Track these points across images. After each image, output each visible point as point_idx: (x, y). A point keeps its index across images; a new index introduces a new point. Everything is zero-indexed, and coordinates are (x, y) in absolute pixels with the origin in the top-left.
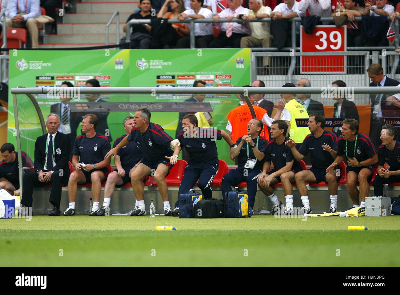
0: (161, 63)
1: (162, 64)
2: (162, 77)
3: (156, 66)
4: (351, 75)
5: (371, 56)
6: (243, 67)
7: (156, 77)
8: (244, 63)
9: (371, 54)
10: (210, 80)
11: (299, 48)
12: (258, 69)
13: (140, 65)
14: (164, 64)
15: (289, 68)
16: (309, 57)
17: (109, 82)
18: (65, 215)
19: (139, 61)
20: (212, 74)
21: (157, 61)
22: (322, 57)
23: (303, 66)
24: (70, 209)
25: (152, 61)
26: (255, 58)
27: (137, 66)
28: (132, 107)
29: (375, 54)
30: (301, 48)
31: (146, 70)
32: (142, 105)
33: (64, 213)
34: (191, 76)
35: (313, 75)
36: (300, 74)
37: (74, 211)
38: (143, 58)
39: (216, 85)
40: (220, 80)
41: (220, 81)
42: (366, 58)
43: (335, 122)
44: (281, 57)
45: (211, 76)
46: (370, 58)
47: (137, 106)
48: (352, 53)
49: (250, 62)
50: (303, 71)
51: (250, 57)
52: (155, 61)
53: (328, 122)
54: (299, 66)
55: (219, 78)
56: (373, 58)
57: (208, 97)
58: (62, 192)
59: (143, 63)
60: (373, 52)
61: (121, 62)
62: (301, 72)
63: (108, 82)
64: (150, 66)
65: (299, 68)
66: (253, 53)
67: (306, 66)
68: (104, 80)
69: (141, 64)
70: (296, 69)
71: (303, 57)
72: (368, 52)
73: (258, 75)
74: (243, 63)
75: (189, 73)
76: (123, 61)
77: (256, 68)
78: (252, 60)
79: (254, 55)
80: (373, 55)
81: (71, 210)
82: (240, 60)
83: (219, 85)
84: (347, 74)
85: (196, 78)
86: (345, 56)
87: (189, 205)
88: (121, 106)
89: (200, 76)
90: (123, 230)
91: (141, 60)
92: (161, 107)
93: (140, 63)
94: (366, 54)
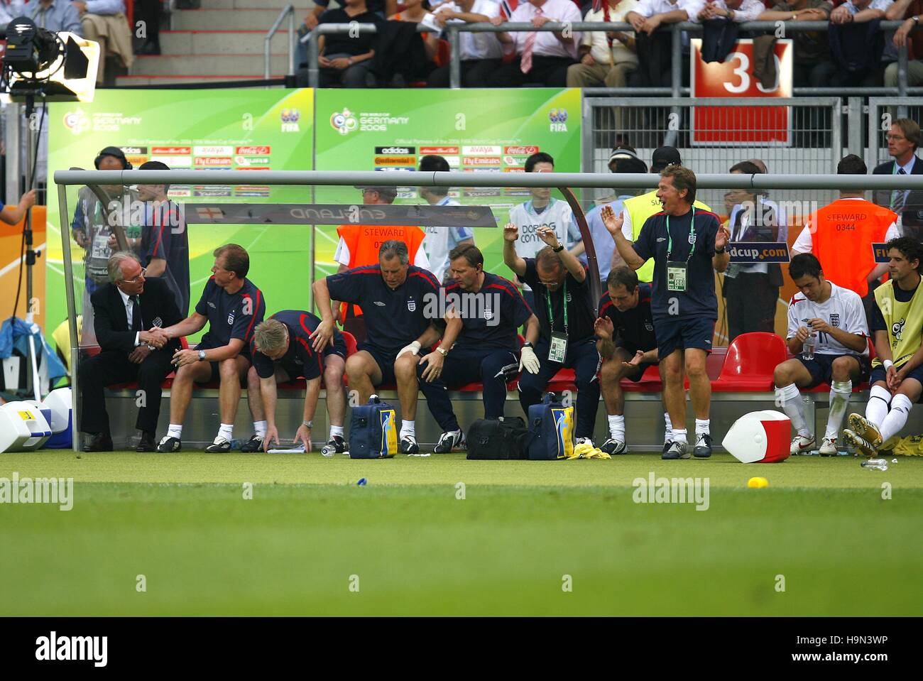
0: (385, 119)
1: (387, 120)
2: (387, 151)
3: (373, 125)
4: (801, 149)
5: (845, 107)
6: (565, 130)
7: (374, 150)
8: (566, 120)
9: (845, 103)
10: (491, 158)
11: (687, 90)
12: (598, 134)
13: (339, 123)
14: (391, 121)
15: (666, 132)
16: (710, 108)
17: (269, 161)
18: (159, 452)
19: (336, 114)
20: (497, 145)
21: (376, 114)
22: (738, 108)
23: (696, 128)
24: (169, 438)
25: (366, 114)
26: (591, 109)
27: (332, 125)
28: (319, 214)
29: (855, 103)
30: (692, 90)
31: (352, 134)
32: (340, 211)
33: (158, 448)
34: (451, 148)
35: (718, 150)
36: (689, 146)
37: (178, 443)
38: (345, 109)
39: (506, 168)
40: (514, 158)
41: (514, 160)
42: (834, 112)
43: (764, 252)
44: (647, 109)
45: (493, 147)
46: (845, 112)
47: (331, 213)
48: (804, 102)
49: (581, 118)
50: (696, 139)
51: (580, 107)
52: (371, 114)
53: (749, 250)
54: (688, 128)
55: (511, 153)
56: (850, 113)
57: (489, 194)
58: (162, 400)
59: (346, 119)
60: (851, 100)
61: (294, 117)
62: (693, 143)
63: (266, 161)
64: (360, 127)
65: (688, 134)
66: (586, 100)
67: (703, 127)
68: (258, 156)
69: (340, 121)
70: (681, 134)
71: (697, 108)
72: (839, 100)
73: (598, 147)
74: (564, 120)
75: (445, 142)
76: (298, 115)
77: (593, 132)
78: (585, 115)
79: (588, 103)
80: (850, 106)
81: (173, 440)
82: (558, 115)
83: (512, 169)
84: (794, 146)
85: (461, 153)
86: (788, 107)
87: (375, 431)
88: (295, 213)
89: (470, 148)
90: (295, 485)
91: (340, 112)
92: (384, 215)
93: (339, 118)
94: (835, 103)
